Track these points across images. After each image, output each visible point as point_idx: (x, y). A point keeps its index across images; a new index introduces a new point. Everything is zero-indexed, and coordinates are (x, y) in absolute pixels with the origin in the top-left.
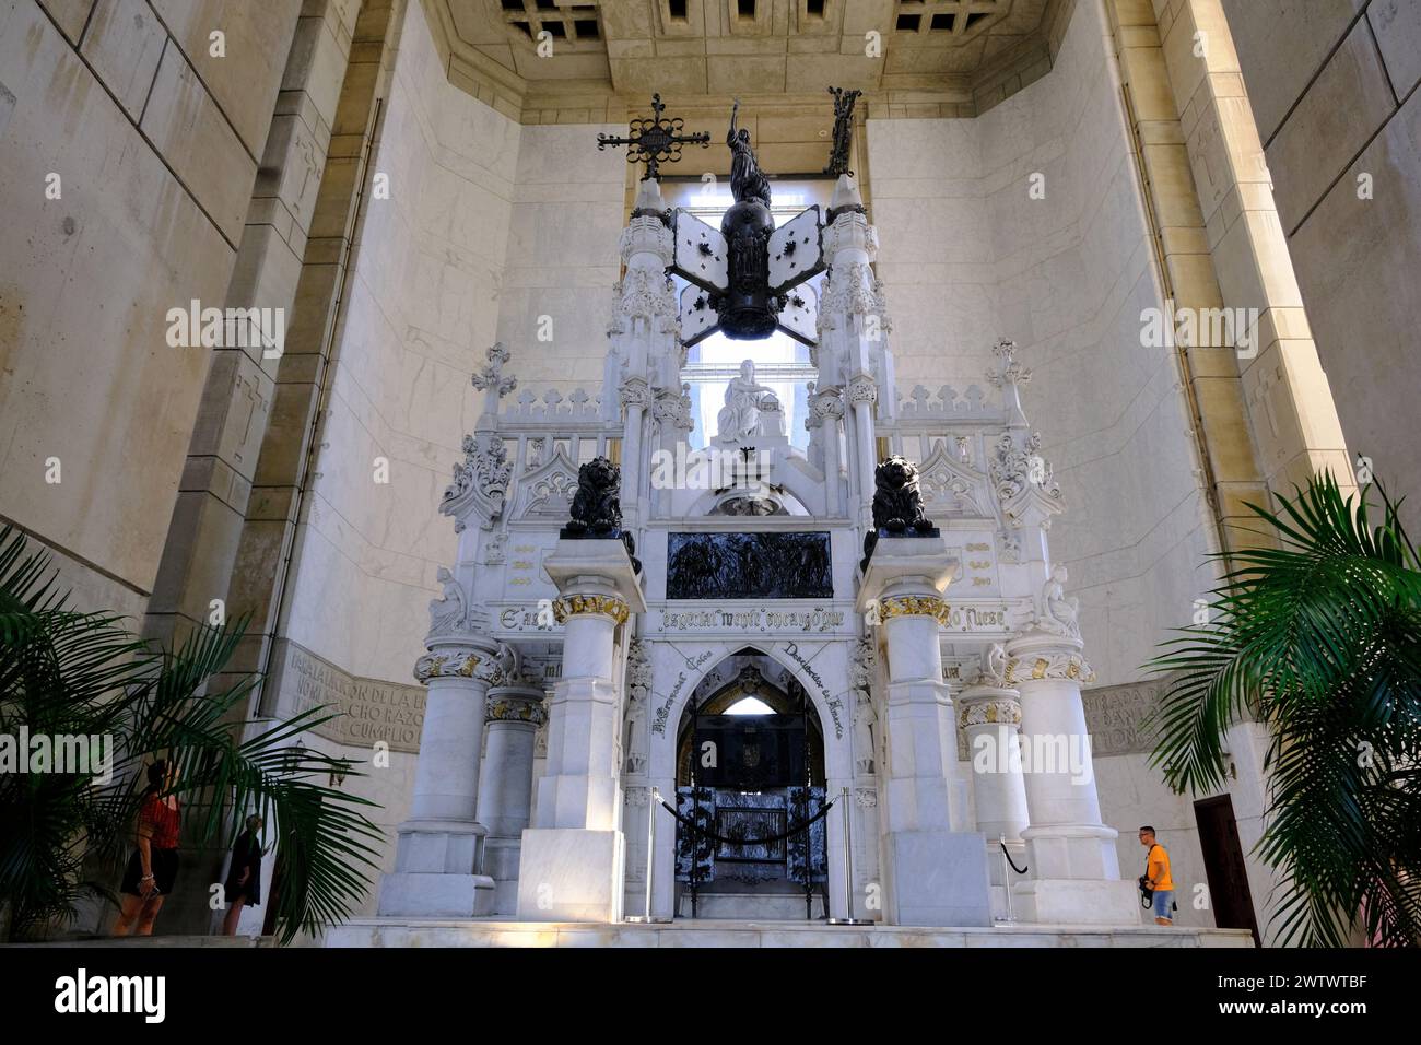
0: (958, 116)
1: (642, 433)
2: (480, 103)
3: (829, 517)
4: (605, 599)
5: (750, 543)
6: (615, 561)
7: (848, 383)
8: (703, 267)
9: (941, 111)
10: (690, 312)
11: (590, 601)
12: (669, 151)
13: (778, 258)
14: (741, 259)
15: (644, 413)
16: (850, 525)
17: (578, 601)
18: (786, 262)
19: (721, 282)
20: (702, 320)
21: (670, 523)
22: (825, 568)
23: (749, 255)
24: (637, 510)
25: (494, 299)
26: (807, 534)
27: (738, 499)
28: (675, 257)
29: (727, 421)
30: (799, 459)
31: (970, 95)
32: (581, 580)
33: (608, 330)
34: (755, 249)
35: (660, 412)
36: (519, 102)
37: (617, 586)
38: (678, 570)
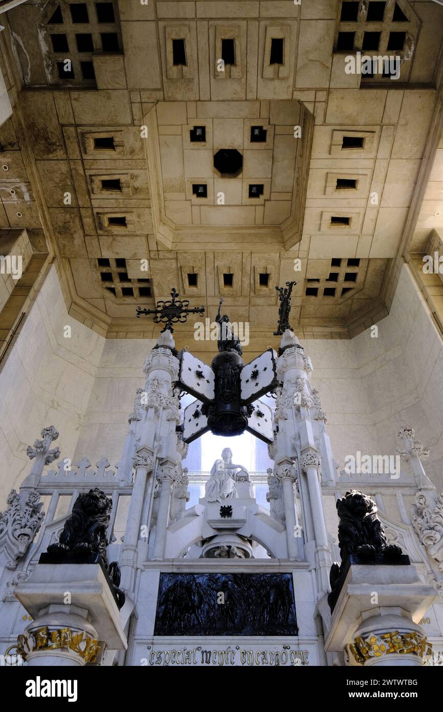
0: (341, 338)
1: (146, 491)
2: (85, 326)
3: (291, 560)
4: (72, 632)
5: (227, 583)
6: (88, 587)
7: (299, 455)
8: (198, 384)
9: (332, 336)
10: (190, 420)
11: (56, 634)
12: (180, 317)
13: (247, 381)
14: (223, 382)
15: (149, 474)
16: (308, 566)
17: (42, 634)
18: (252, 383)
19: (210, 395)
20: (197, 425)
21: (162, 563)
22: (290, 606)
23: (228, 380)
24: (135, 551)
25: (77, 429)
26: (274, 575)
27: (218, 548)
28: (179, 375)
29: (211, 488)
30: (264, 515)
31: (347, 329)
32: (52, 609)
33: (129, 418)
34: (232, 376)
35: (161, 474)
36: (106, 327)
37: (91, 617)
38: (166, 607)
